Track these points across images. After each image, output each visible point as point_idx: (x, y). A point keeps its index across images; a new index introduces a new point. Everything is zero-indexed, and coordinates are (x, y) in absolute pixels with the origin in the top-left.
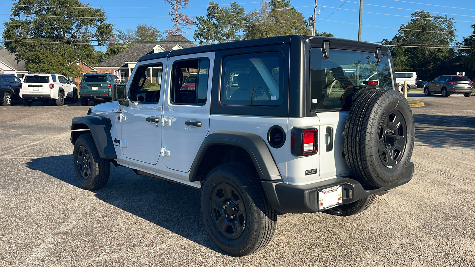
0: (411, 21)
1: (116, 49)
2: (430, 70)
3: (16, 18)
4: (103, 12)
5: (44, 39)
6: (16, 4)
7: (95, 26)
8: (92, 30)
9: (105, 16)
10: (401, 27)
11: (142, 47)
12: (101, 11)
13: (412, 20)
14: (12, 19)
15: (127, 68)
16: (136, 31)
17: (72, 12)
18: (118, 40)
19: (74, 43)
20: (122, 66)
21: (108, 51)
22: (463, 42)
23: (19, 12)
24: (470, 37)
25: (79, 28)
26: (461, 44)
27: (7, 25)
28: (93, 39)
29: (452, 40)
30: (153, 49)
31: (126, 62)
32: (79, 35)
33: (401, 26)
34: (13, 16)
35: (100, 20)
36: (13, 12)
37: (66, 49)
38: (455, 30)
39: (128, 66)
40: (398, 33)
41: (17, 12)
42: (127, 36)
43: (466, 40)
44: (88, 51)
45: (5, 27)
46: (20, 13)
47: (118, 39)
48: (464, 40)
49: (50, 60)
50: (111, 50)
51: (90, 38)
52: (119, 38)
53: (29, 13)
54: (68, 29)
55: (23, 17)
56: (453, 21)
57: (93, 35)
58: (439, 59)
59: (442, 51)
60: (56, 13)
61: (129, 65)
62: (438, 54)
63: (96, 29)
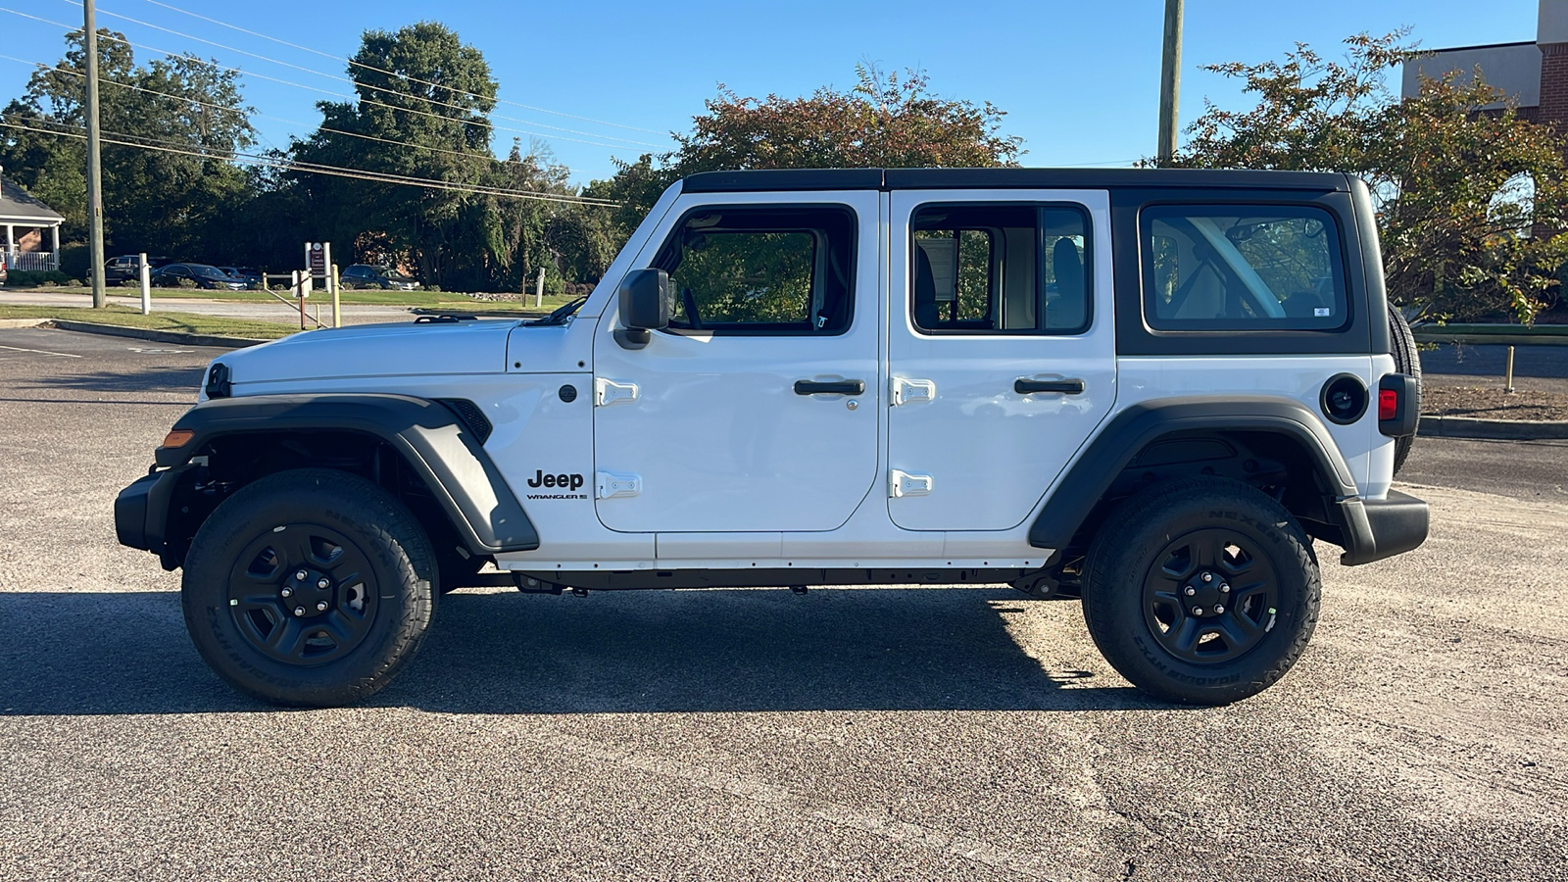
0: (67, 60)
2: (179, 230)
10: (35, 74)
13: (68, 55)
22: (291, 150)
24: (313, 137)
26: (284, 155)
29: (244, 141)
33: (38, 70)
38: (252, 109)
40: (28, 93)
43: (297, 146)
48: (294, 144)
56: (235, 82)
58: (213, 195)
59: (217, 173)
62: (207, 179)
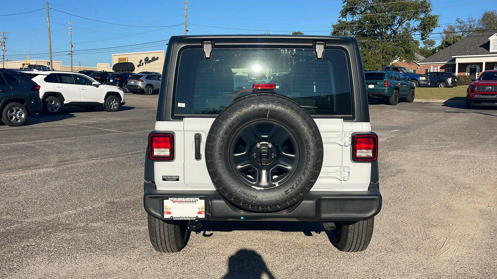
1: (451, 42)
3: (344, 20)
4: (429, 4)
5: (364, 38)
6: (345, 6)
7: (417, 19)
8: (415, 23)
9: (431, 7)
11: (478, 37)
12: (427, 3)
14: (340, 21)
15: (455, 63)
16: (481, 19)
17: (393, 8)
18: (456, 32)
19: (394, 39)
20: (450, 61)
21: (442, 45)
23: (346, 13)
25: (400, 23)
27: (334, 26)
28: (415, 33)
30: (489, 39)
31: (453, 57)
32: (400, 30)
34: (341, 18)
35: (425, 12)
36: (340, 14)
37: (385, 46)
39: (455, 61)
41: (344, 14)
42: (468, 26)
44: (407, 46)
45: (332, 29)
46: (347, 15)
47: (456, 30)
49: (367, 58)
50: (446, 43)
51: (412, 33)
52: (458, 29)
53: (354, 14)
54: (389, 25)
55: (349, 18)
57: (415, 29)
60: (377, 11)
61: (456, 59)
63: (418, 23)
